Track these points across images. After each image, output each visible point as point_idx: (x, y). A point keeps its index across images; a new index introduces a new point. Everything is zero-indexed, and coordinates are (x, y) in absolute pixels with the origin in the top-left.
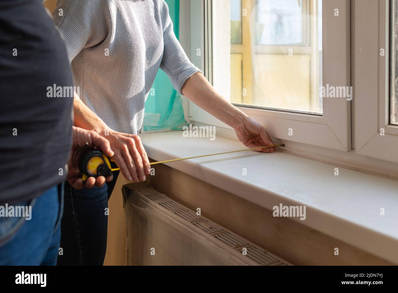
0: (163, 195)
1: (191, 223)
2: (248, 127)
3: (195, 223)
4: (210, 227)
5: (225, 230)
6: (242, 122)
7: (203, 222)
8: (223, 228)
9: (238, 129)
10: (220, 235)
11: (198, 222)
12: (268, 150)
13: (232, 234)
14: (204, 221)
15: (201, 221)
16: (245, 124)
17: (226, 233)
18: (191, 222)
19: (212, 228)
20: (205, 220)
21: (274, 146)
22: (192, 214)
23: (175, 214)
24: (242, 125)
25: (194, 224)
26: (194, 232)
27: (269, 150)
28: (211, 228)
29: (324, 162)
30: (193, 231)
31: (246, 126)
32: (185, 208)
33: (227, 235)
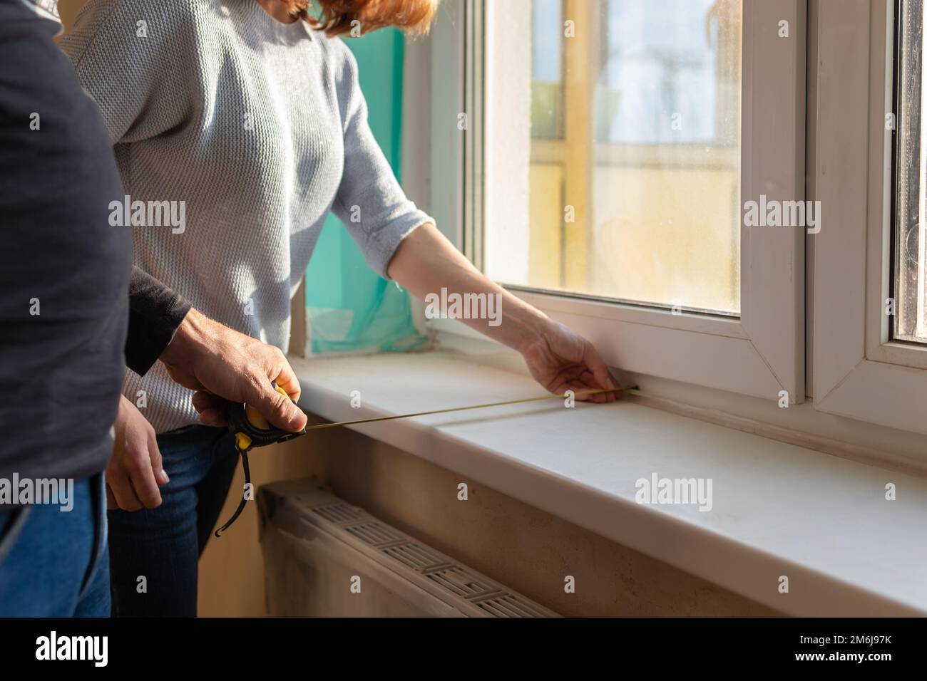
0: (356, 509)
1: (422, 573)
2: (556, 349)
3: (431, 574)
4: (467, 583)
5: (504, 589)
6: (542, 335)
7: (453, 571)
8: (498, 585)
9: (531, 355)
10: (490, 601)
11: (439, 572)
12: (604, 398)
13: (519, 597)
14: (455, 569)
15: (447, 571)
16: (549, 340)
17: (506, 597)
18: (424, 572)
19: (473, 585)
20: (456, 567)
21: (618, 389)
22: (425, 553)
23: (385, 554)
24: (540, 344)
25: (430, 577)
26: (431, 596)
27: (607, 398)
28: (469, 585)
29: (741, 429)
30: (425, 593)
31: (551, 345)
32: (409, 538)
33: (507, 601)
